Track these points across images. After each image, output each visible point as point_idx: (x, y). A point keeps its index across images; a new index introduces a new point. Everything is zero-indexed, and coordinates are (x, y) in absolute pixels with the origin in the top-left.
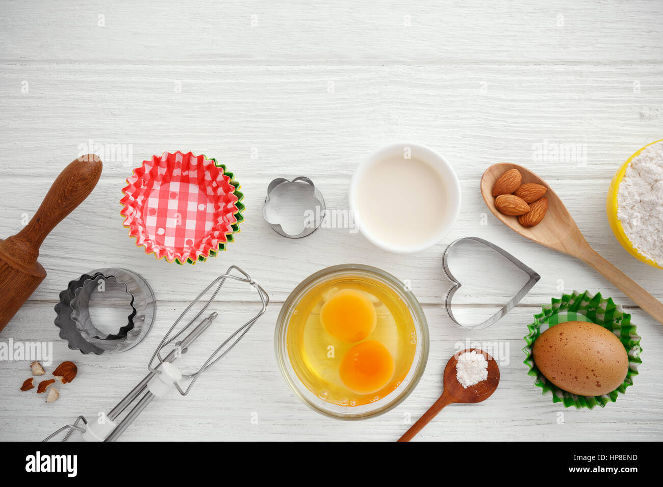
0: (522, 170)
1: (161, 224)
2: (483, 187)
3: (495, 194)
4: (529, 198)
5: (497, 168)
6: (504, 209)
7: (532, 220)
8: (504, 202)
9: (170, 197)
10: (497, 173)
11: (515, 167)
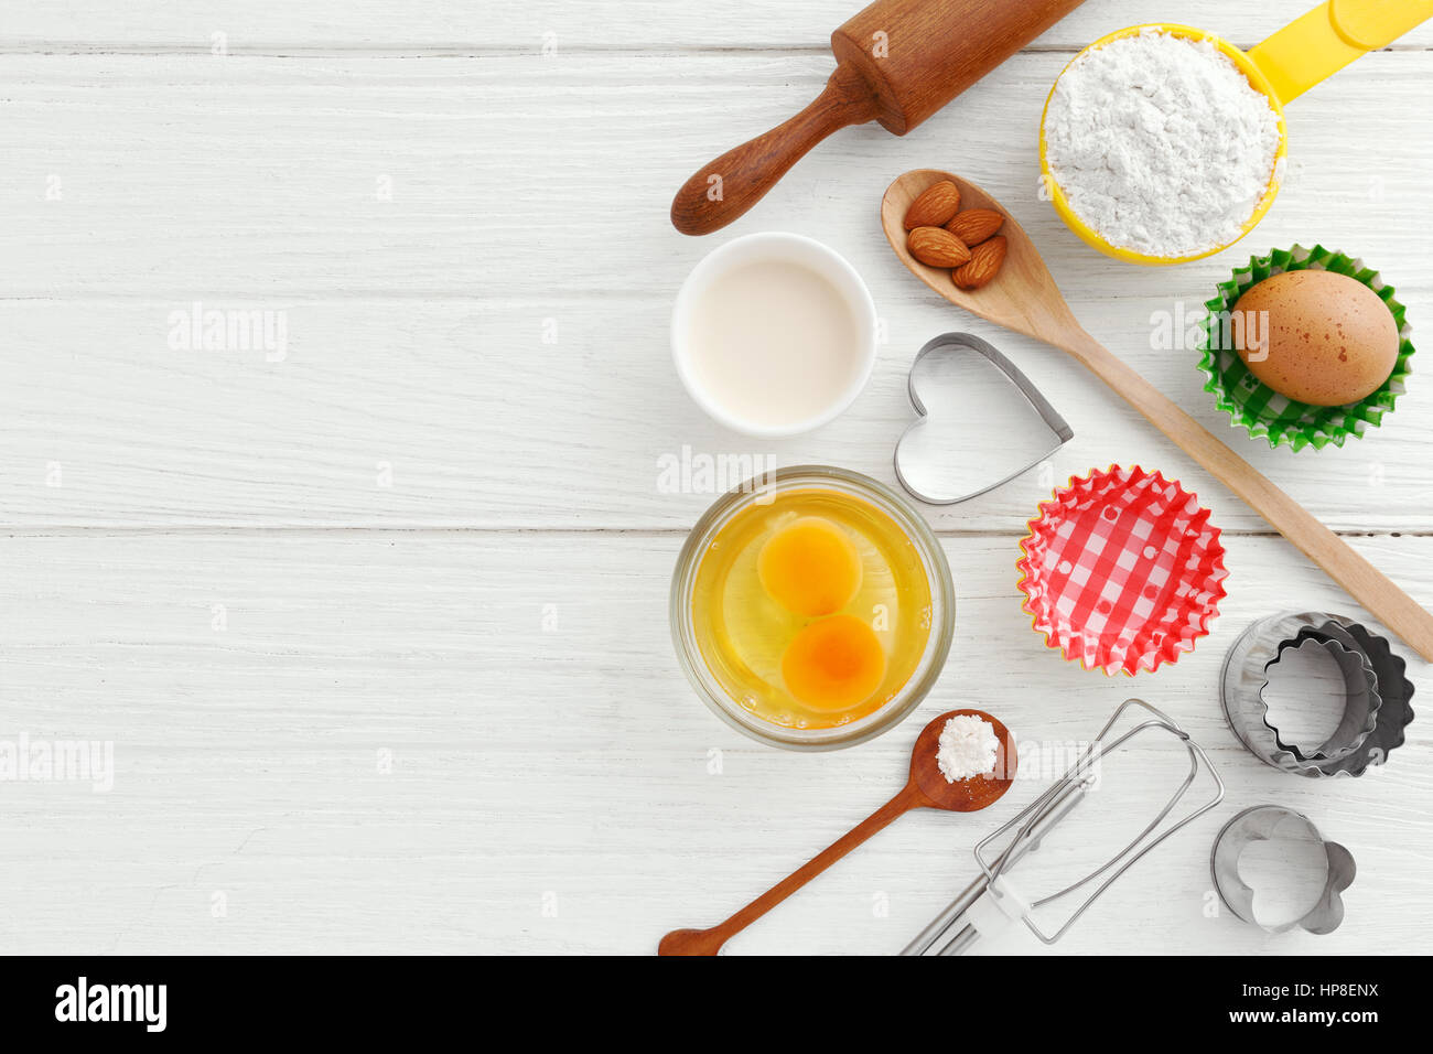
0: (959, 184)
1: (1144, 565)
2: (884, 213)
3: (910, 224)
4: (971, 236)
5: (912, 179)
6: (922, 253)
7: (973, 276)
8: (922, 240)
9: (1113, 606)
10: (914, 190)
11: (947, 177)
